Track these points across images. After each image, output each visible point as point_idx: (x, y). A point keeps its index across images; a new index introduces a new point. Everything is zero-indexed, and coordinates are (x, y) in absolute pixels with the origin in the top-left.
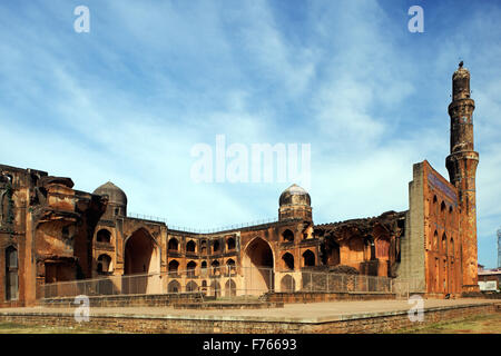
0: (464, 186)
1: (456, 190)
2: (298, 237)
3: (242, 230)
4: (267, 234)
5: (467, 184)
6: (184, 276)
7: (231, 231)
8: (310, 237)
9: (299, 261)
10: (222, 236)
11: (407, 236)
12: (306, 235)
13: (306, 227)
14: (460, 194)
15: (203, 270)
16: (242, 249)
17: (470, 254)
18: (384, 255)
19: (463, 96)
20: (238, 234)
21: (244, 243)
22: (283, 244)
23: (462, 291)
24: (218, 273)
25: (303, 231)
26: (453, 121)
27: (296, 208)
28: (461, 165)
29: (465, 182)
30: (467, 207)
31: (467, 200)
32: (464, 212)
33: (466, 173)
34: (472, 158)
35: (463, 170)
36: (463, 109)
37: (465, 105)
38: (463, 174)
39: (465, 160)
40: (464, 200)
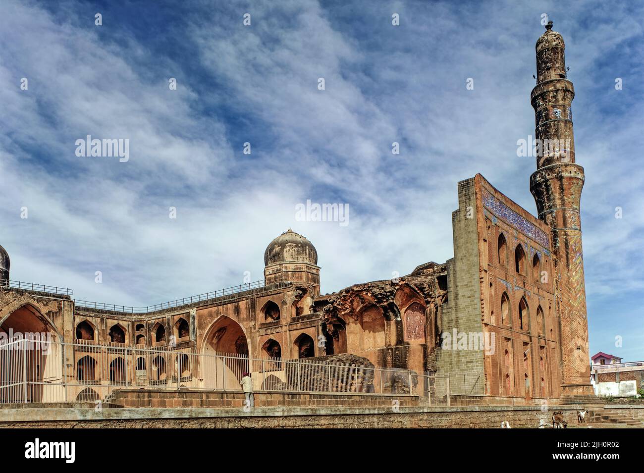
0: (560, 222)
1: (548, 229)
2: (287, 313)
3: (198, 305)
4: (237, 310)
5: (564, 217)
6: (105, 383)
7: (182, 308)
8: (307, 312)
9: (290, 352)
10: (168, 316)
11: (452, 303)
12: (299, 311)
13: (300, 297)
14: (555, 235)
15: (139, 373)
16: (199, 335)
17: (574, 333)
18: (417, 336)
19: (553, 75)
20: (193, 312)
21: (201, 326)
22: (263, 325)
23: (564, 394)
24: (163, 377)
25: (295, 303)
26: (538, 117)
27: (292, 267)
28: (555, 187)
29: (561, 214)
30: (567, 256)
31: (567, 244)
32: (562, 263)
33: (563, 200)
34: (572, 175)
35: (557, 196)
36: (554, 97)
37: (557, 91)
38: (558, 202)
39: (561, 179)
40: (560, 244)
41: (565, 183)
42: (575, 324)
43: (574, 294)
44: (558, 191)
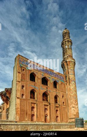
0: (67, 73)
14: (66, 77)
17: (72, 103)
29: (67, 71)
30: (69, 82)
31: (69, 79)
32: (68, 84)
33: (68, 68)
34: (70, 60)
35: (66, 67)
36: (65, 43)
37: (66, 42)
38: (67, 68)
39: (66, 62)
40: (67, 79)
41: (68, 63)
42: (72, 101)
43: (71, 92)
44: (66, 65)
